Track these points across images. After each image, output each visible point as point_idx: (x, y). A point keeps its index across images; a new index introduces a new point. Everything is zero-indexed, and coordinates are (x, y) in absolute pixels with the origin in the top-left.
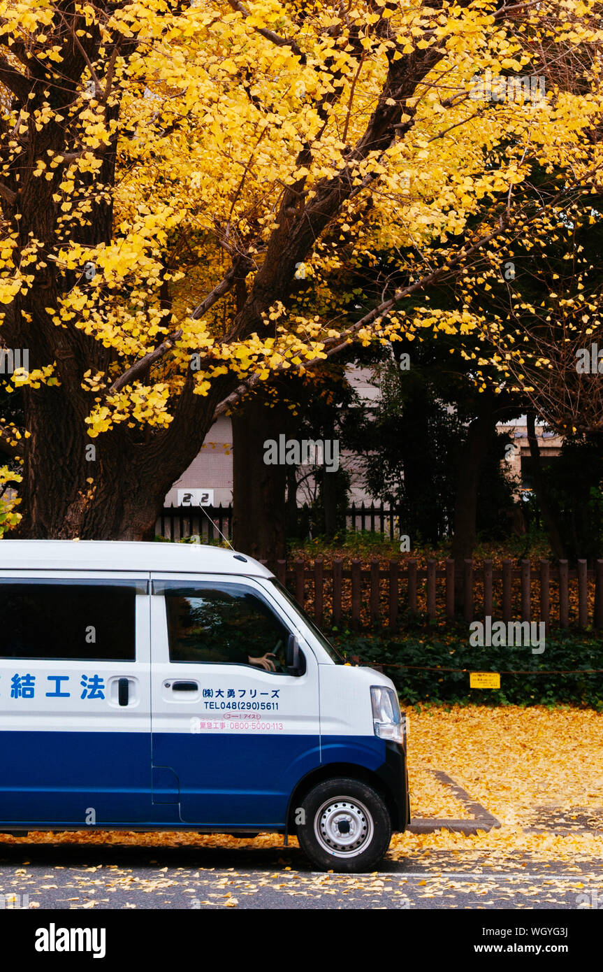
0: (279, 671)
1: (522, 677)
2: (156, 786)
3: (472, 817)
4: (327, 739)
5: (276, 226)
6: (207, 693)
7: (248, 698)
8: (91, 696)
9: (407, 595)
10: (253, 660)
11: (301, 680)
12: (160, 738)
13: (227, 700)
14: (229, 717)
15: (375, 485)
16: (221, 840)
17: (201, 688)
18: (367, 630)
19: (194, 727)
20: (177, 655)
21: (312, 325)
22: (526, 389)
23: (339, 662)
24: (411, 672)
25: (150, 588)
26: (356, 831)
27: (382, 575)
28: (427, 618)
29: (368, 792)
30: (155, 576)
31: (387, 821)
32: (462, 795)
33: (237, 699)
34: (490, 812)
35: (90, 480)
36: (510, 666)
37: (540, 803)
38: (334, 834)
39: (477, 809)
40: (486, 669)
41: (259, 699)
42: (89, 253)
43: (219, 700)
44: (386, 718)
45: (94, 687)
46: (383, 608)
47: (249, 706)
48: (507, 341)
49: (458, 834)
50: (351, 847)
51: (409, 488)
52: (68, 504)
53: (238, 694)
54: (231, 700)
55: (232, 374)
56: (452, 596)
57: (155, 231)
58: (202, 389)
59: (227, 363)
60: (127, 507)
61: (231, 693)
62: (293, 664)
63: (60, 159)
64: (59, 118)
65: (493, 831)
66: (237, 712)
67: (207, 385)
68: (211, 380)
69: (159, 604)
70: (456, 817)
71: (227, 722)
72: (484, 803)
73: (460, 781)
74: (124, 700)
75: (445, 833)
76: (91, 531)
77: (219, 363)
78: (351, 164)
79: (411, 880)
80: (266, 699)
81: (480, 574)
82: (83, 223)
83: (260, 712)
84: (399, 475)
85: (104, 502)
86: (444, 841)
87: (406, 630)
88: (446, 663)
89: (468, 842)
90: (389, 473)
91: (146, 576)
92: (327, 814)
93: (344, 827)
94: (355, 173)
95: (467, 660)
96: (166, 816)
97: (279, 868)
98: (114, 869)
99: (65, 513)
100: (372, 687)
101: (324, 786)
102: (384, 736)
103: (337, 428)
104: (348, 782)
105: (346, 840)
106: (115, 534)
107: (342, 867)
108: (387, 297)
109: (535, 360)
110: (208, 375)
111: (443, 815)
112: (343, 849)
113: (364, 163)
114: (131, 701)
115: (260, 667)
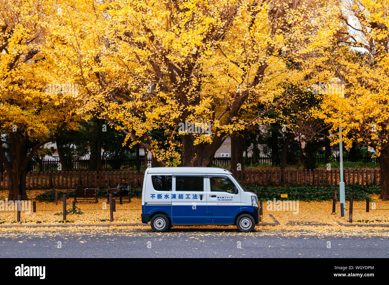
0: (233, 193)
1: (293, 195)
2: (208, 216)
3: (275, 222)
4: (242, 206)
5: (234, 101)
6: (218, 197)
7: (226, 198)
8: (195, 198)
9: (270, 177)
10: (228, 191)
11: (237, 195)
12: (209, 207)
13: (222, 199)
14: (223, 202)
15: (265, 152)
16: (222, 227)
17: (217, 196)
18: (261, 186)
19: (215, 204)
20: (212, 190)
21: (242, 121)
22: (293, 132)
23: (245, 191)
24: (268, 194)
25: (207, 177)
26: (248, 225)
27: (265, 173)
28: (275, 183)
29: (251, 217)
30: (207, 174)
31: (254, 222)
32: (274, 218)
33: (224, 199)
34: (279, 222)
35: (196, 154)
36: (290, 193)
37: (290, 220)
38: (244, 225)
39: (276, 221)
40: (285, 193)
41: (229, 199)
42: (194, 108)
43: (220, 199)
44: (255, 202)
45: (195, 197)
46: (265, 180)
47: (227, 200)
48: (290, 121)
49: (271, 226)
50: (247, 228)
51: (273, 153)
52: (191, 159)
53: (224, 198)
54: (223, 199)
55: (225, 132)
56: (280, 178)
57: (207, 103)
58: (219, 135)
59: (224, 129)
60: (203, 160)
61: (223, 197)
62: (235, 191)
63: (188, 87)
64: (187, 80)
65: (278, 225)
66: (224, 201)
67: (220, 134)
68: (221, 133)
69: (208, 180)
70: (271, 223)
71: (222, 203)
72: (278, 220)
73: (274, 216)
74: (201, 199)
75: (269, 226)
76: (196, 165)
77: (222, 129)
78: (248, 89)
79: (259, 234)
80: (230, 199)
81: (287, 173)
82: (193, 100)
83: (229, 201)
84: (270, 150)
85: (199, 159)
86: (268, 227)
87: (270, 185)
88: (276, 192)
89: (273, 227)
90: (268, 150)
91: (206, 174)
92: (242, 221)
93: (246, 224)
94: (249, 91)
95: (281, 192)
96: (210, 222)
97: (233, 232)
98: (199, 232)
99: (190, 161)
100: (252, 196)
101: (242, 216)
102: (254, 206)
103: (257, 139)
104: (246, 215)
105: (246, 226)
106: (201, 166)
107: (246, 231)
108: (259, 115)
109: (295, 126)
110: (220, 132)
111: (269, 222)
112: (246, 228)
113: (251, 88)
114: (203, 199)
115: (229, 192)
